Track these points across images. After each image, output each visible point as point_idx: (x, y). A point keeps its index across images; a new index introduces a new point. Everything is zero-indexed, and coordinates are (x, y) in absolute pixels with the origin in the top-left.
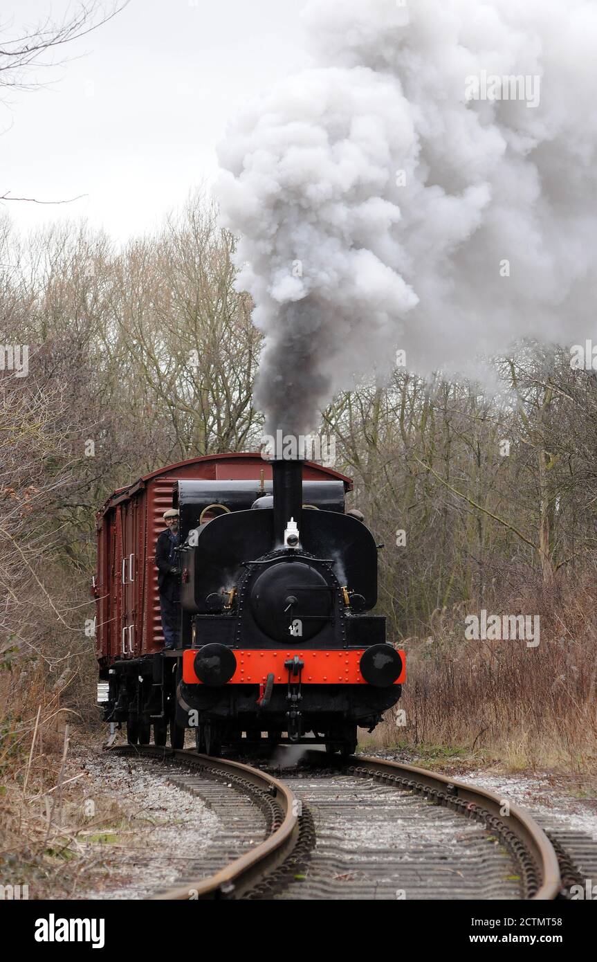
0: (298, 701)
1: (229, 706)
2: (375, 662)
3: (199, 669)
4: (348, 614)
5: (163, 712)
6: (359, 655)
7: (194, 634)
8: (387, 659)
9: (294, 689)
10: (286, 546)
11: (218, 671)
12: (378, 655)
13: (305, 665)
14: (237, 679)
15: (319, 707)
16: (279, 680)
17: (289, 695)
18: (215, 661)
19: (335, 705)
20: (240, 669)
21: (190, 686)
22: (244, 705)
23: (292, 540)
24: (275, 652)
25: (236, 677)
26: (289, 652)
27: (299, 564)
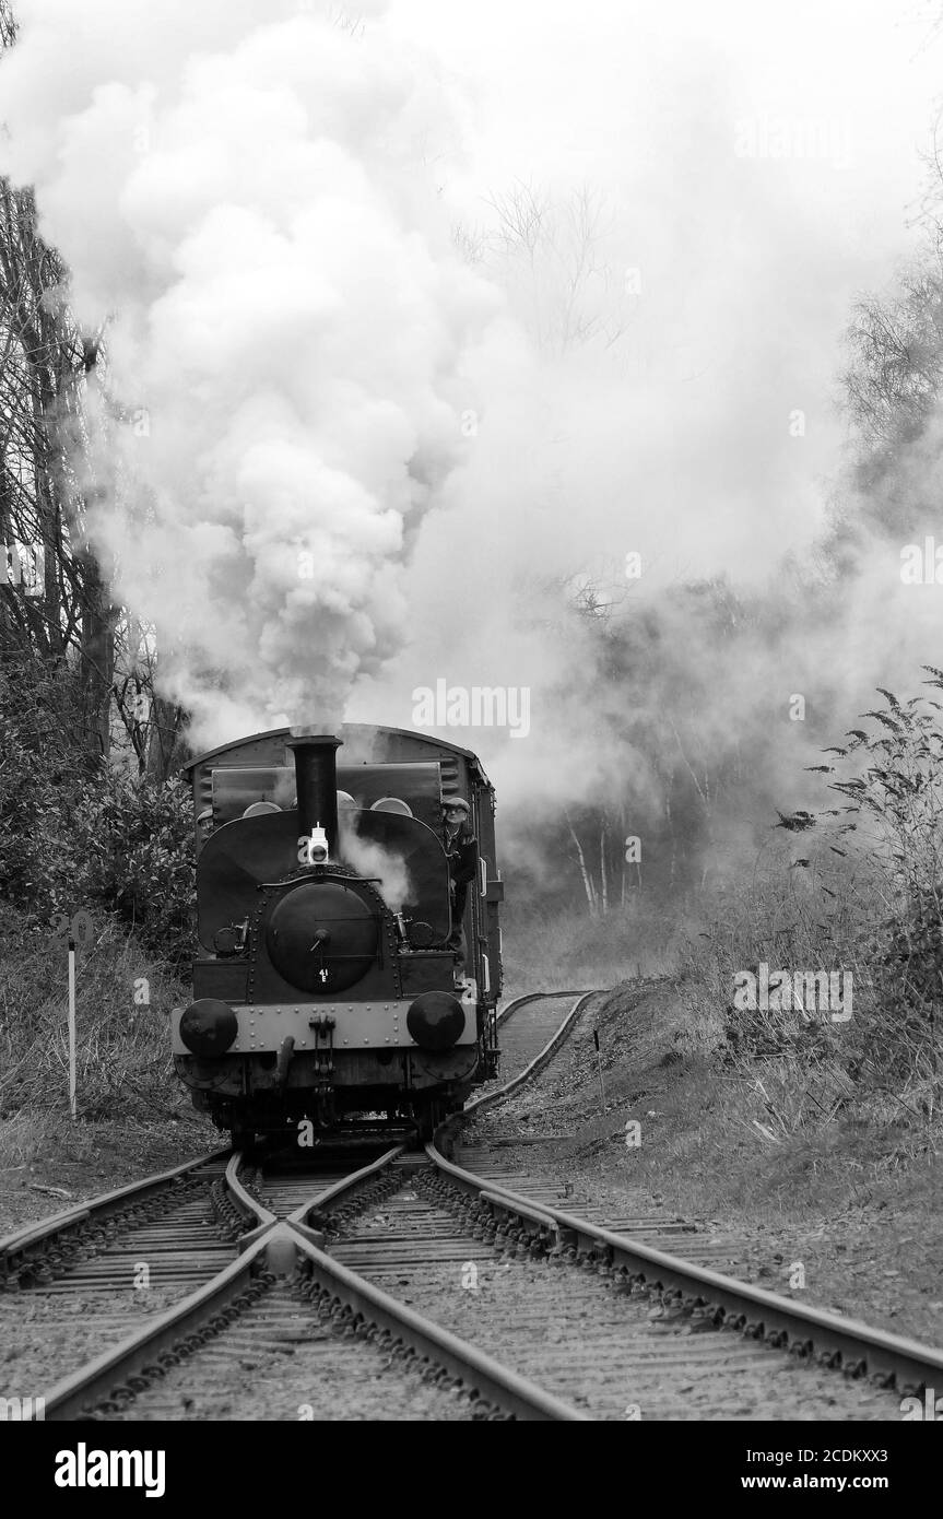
0: (329, 1073)
2: (427, 1017)
3: (188, 1034)
4: (403, 952)
8: (443, 1011)
9: (323, 1057)
10: (311, 860)
11: (213, 1036)
13: (336, 1023)
14: (246, 1045)
16: (302, 1045)
17: (317, 1066)
19: (388, 1074)
20: (249, 1031)
23: (318, 853)
24: (296, 1007)
25: (245, 1043)
26: (316, 1007)
27: (331, 886)
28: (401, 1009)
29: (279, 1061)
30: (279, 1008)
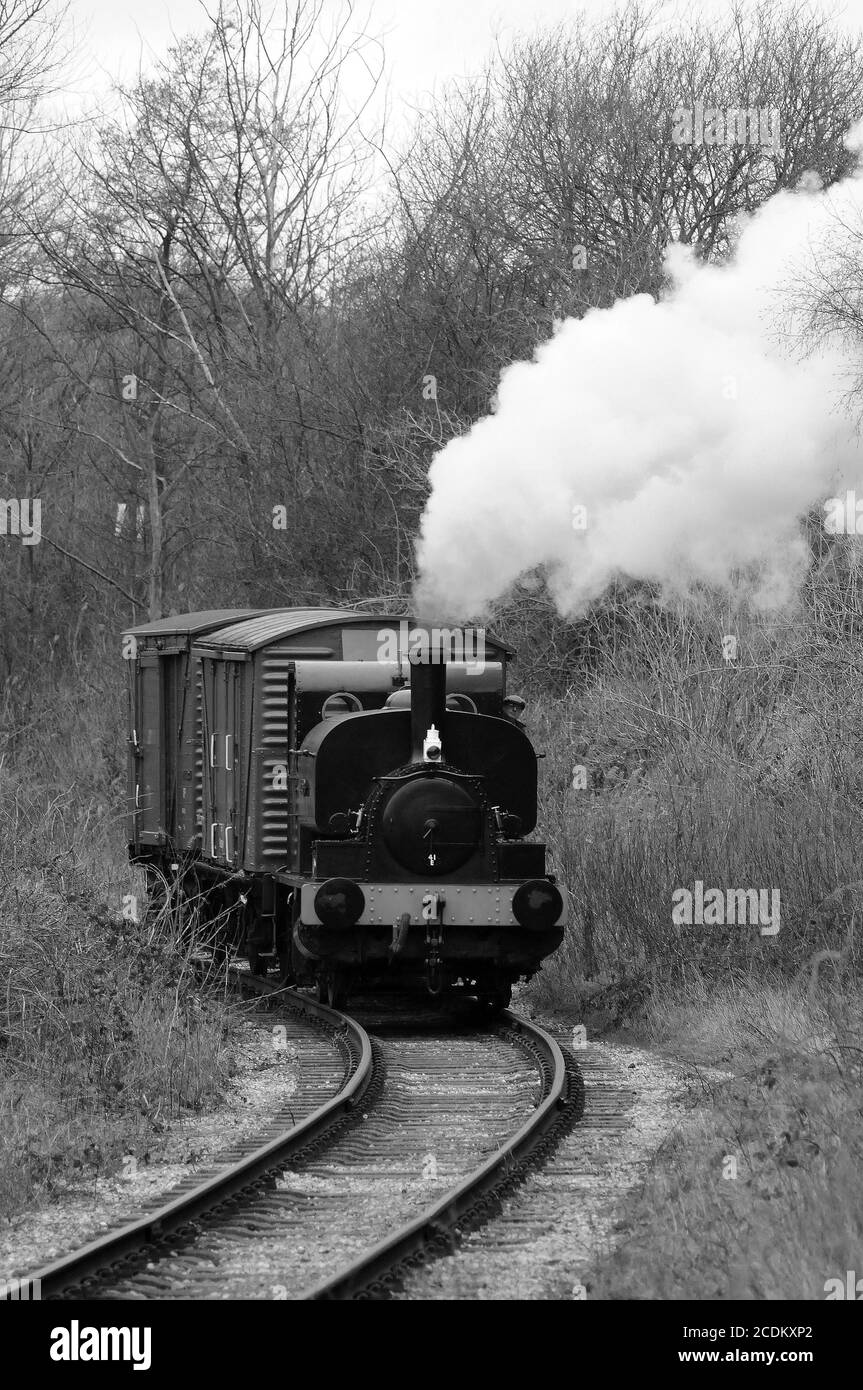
0: (439, 947)
1: (356, 952)
2: (531, 901)
3: (321, 908)
4: (501, 841)
5: (274, 950)
6: (512, 891)
7: (315, 864)
8: (545, 897)
9: (434, 932)
10: (426, 759)
11: (343, 911)
12: (534, 892)
13: (447, 904)
14: (366, 919)
15: (464, 953)
16: (417, 921)
17: (428, 940)
18: (340, 898)
19: (483, 950)
20: (369, 907)
21: (309, 927)
22: (374, 950)
23: (433, 752)
24: (410, 888)
25: (366, 917)
26: (428, 888)
27: (441, 781)
29: (396, 934)
30: (395, 887)
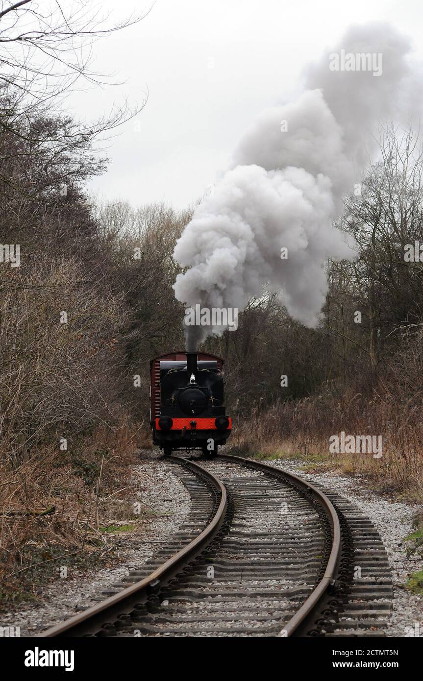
0: (194, 436)
1: (172, 437)
2: (220, 422)
3: (161, 425)
4: (213, 406)
8: (224, 422)
9: (193, 431)
10: (191, 383)
11: (167, 425)
12: (221, 419)
13: (197, 423)
15: (202, 437)
16: (188, 428)
17: (192, 434)
18: (166, 422)
20: (174, 424)
21: (158, 430)
22: (177, 437)
23: (193, 381)
24: (187, 419)
25: (174, 427)
26: (191, 419)
27: (195, 389)
28: (213, 420)
29: (183, 432)
30: (182, 419)
